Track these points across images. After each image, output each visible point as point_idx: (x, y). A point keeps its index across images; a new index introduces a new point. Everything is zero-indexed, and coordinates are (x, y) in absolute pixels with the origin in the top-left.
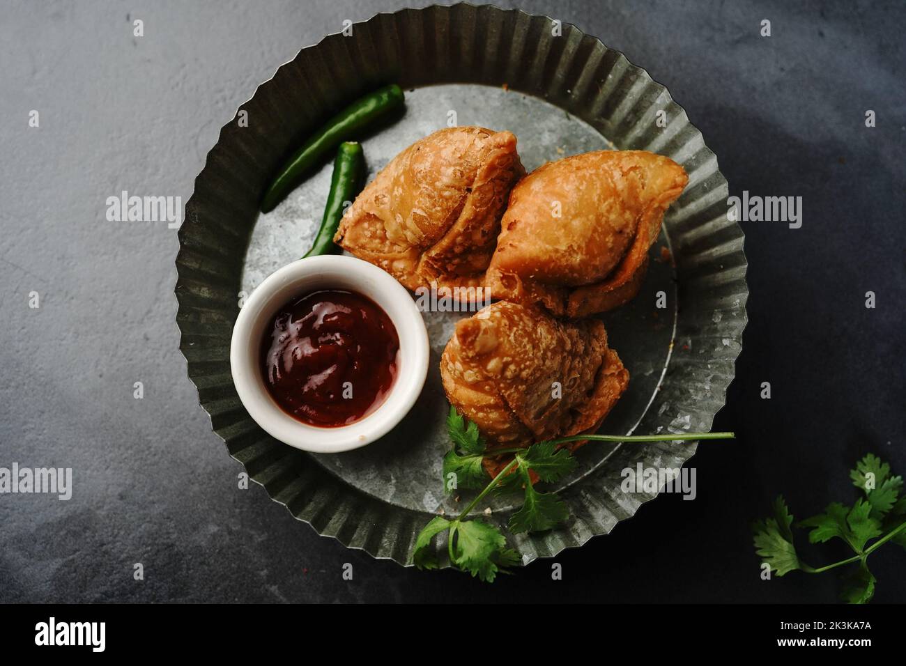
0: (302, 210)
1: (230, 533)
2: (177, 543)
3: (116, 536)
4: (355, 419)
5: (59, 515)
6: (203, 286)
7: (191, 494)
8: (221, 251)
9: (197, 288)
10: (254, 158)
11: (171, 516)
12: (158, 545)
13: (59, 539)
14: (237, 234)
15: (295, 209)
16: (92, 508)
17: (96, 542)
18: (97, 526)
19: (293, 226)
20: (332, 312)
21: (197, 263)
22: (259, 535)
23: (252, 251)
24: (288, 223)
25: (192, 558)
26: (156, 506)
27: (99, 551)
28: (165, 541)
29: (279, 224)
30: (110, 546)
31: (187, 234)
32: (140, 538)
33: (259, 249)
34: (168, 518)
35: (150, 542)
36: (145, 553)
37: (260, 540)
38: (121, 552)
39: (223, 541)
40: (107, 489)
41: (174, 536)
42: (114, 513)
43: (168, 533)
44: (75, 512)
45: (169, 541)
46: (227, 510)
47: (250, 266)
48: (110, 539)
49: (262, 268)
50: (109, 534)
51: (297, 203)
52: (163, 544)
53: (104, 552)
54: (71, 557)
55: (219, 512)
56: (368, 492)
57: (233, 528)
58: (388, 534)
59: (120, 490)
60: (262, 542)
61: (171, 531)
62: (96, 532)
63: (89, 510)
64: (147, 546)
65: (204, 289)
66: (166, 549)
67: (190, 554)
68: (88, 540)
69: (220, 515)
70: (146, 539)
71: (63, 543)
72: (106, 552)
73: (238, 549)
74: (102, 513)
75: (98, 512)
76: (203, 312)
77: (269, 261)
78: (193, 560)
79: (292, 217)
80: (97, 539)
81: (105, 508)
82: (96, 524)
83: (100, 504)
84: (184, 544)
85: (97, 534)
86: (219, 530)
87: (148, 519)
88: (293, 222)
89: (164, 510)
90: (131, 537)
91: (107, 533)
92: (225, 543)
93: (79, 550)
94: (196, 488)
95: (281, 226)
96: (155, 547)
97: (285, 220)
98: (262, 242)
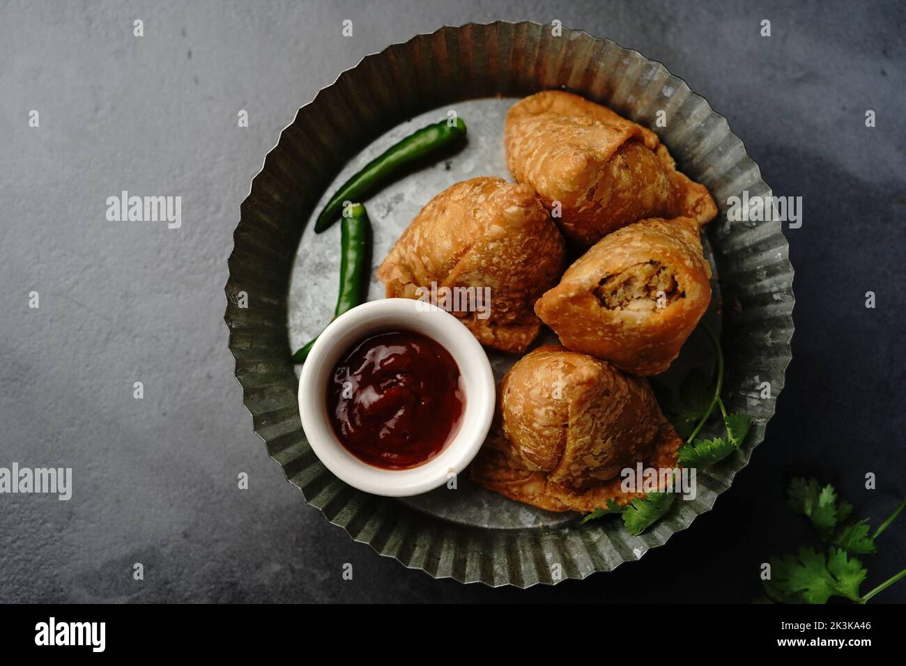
0: (332, 264)
1: (293, 571)
2: (241, 582)
3: (180, 574)
4: (436, 453)
5: (124, 553)
6: (259, 363)
7: (254, 533)
8: (266, 323)
9: (255, 367)
10: (275, 225)
11: (235, 555)
12: (221, 583)
13: (124, 577)
14: (276, 303)
15: (325, 264)
16: (156, 546)
17: (161, 580)
18: (162, 565)
19: (328, 282)
20: (386, 356)
21: (248, 342)
22: (322, 574)
23: (293, 315)
24: (321, 280)
25: (255, 597)
26: (220, 544)
27: (162, 589)
28: (228, 580)
29: (313, 283)
30: (175, 584)
31: (232, 317)
32: (204, 576)
33: (300, 311)
34: (231, 557)
35: (214, 580)
36: (209, 591)
37: (322, 579)
38: (186, 590)
39: (286, 579)
40: (171, 528)
41: (238, 575)
42: (179, 552)
43: (232, 572)
44: (140, 550)
45: (232, 579)
46: (289, 548)
47: (295, 330)
48: (175, 577)
49: (307, 329)
50: (174, 571)
51: (325, 257)
52: (227, 582)
53: (168, 590)
54: (136, 595)
55: (281, 551)
56: (464, 522)
57: (296, 567)
58: (497, 559)
59: (184, 528)
60: (325, 580)
61: (235, 569)
62: (161, 570)
63: (154, 548)
64: (211, 584)
65: (260, 365)
66: (229, 587)
67: (253, 592)
68: (153, 578)
69: (283, 554)
70: (210, 578)
71: (128, 581)
72: (170, 591)
73: (301, 587)
74: (166, 551)
75: (162, 550)
76: (264, 388)
77: (312, 320)
78: (257, 598)
79: (324, 273)
80: (161, 576)
81: (170, 546)
82: (161, 562)
83: (164, 543)
84: (247, 583)
85: (161, 572)
86: (282, 569)
87: (212, 558)
88: (326, 277)
89: (228, 549)
90: (195, 574)
91: (172, 570)
92: (287, 582)
93: (143, 588)
94: (259, 527)
95: (315, 284)
96: (219, 585)
97: (317, 277)
98: (301, 304)
